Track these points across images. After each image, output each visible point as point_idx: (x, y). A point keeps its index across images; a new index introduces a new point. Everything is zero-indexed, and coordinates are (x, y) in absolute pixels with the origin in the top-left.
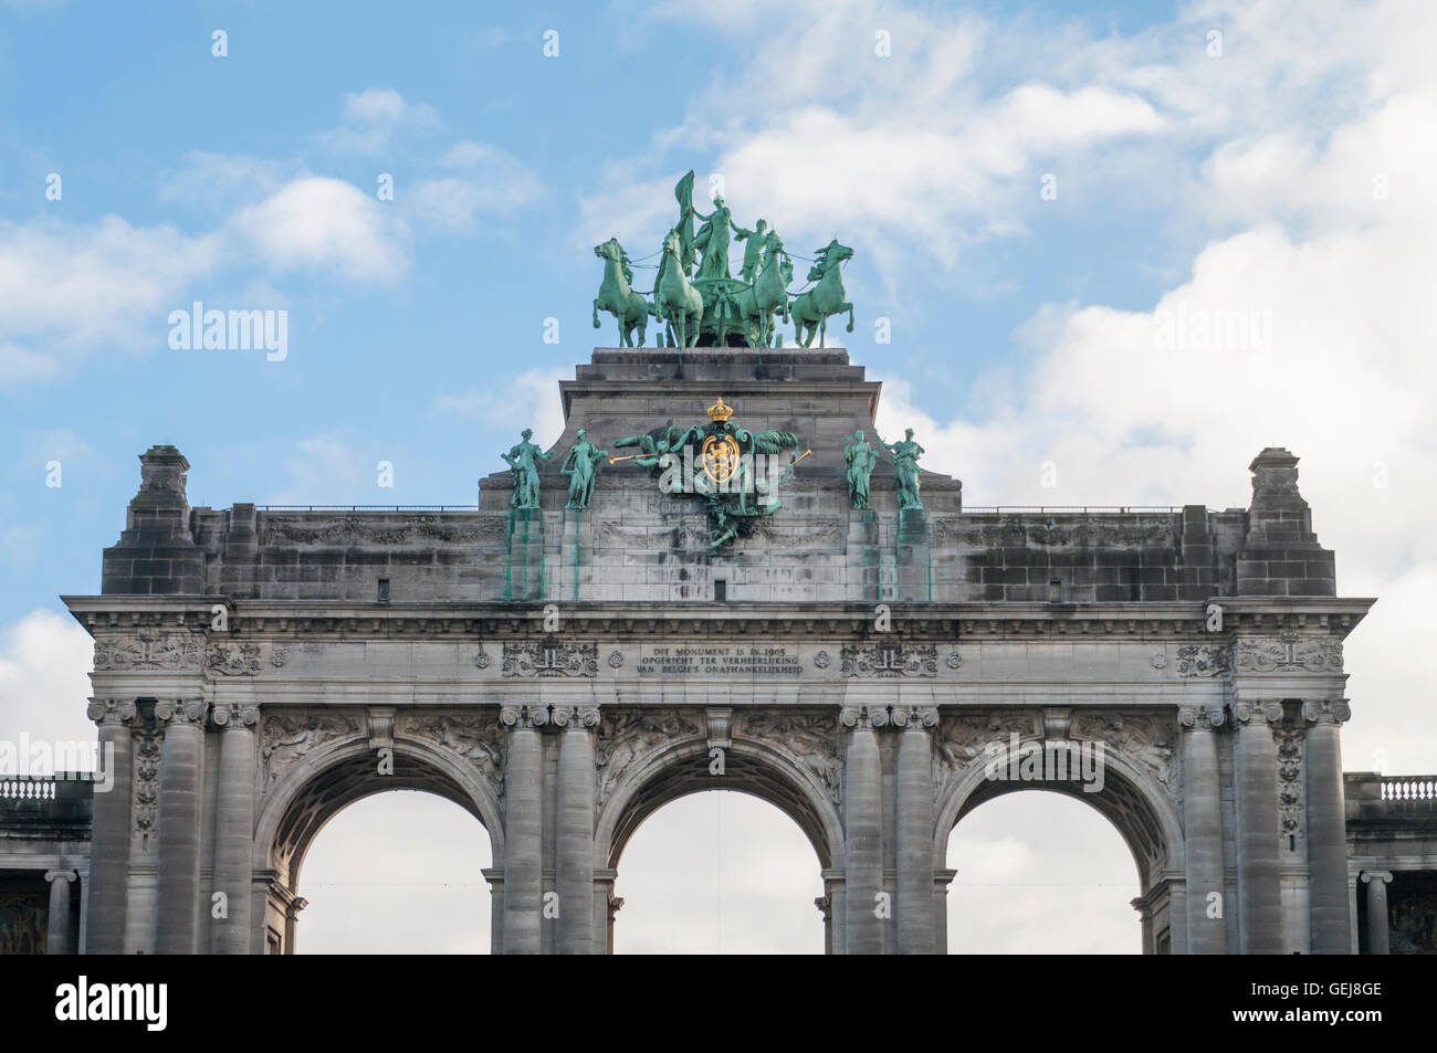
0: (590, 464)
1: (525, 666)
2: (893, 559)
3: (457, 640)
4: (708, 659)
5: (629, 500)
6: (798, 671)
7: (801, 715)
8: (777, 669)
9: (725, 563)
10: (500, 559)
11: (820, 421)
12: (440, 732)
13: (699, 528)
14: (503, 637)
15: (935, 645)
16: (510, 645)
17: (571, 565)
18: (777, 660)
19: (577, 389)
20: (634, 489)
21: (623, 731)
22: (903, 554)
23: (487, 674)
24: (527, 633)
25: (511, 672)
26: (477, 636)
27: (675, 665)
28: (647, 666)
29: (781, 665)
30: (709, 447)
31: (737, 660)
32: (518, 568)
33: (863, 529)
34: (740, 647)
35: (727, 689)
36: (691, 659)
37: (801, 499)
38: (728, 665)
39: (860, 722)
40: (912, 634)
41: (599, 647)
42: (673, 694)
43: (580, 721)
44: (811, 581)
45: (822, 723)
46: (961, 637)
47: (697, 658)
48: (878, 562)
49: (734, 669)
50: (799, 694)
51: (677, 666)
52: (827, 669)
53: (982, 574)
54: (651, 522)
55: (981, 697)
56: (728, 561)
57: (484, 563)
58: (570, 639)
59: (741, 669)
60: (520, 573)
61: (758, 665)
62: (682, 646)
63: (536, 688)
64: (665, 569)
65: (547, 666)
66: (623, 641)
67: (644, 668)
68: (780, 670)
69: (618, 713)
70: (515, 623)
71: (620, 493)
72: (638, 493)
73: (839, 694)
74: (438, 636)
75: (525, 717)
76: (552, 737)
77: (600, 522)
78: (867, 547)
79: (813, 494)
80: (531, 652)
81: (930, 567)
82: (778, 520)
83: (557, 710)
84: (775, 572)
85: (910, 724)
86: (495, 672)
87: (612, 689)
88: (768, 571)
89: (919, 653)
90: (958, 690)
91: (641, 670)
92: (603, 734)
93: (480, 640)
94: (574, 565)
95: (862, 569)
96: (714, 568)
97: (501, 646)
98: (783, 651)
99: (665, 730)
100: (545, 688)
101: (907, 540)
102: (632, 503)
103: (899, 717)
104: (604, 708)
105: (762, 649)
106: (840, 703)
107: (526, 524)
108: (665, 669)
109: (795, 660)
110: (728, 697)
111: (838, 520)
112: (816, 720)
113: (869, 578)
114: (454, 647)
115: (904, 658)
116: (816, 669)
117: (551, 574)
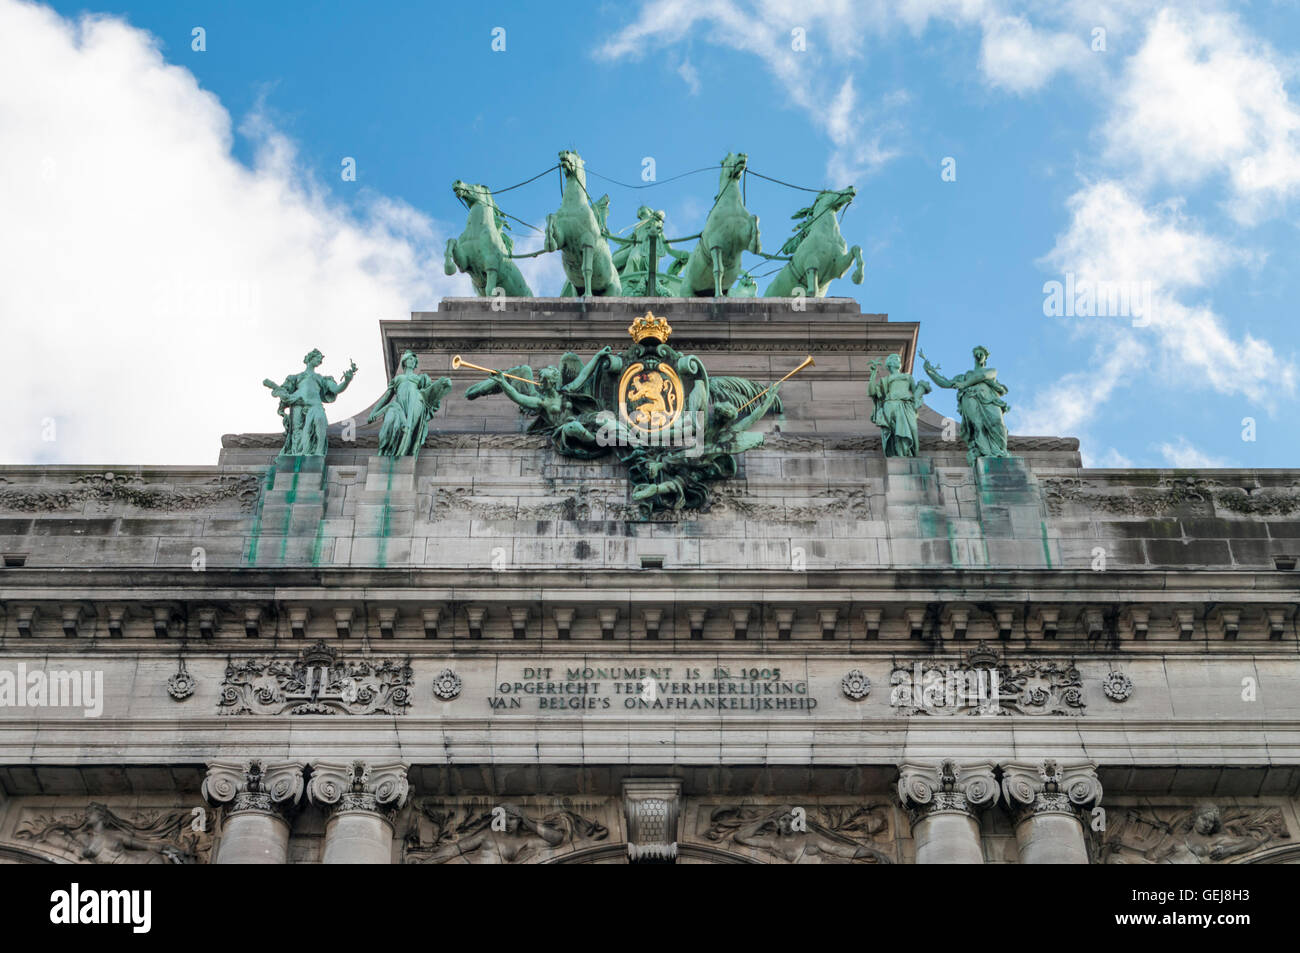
0: (420, 397)
1: (266, 699)
2: (976, 527)
3: (137, 654)
4: (628, 687)
5: (489, 462)
6: (809, 705)
7: (818, 806)
8: (767, 702)
9: (662, 533)
10: (240, 526)
11: (819, 387)
12: (81, 837)
13: (613, 499)
14: (229, 646)
15: (1074, 661)
16: (240, 663)
17: (372, 536)
18: (767, 688)
19: (411, 334)
20: (497, 447)
21: (458, 837)
22: (993, 519)
23: (188, 710)
24: (276, 639)
25: (236, 708)
26: (178, 646)
27: (565, 695)
28: (507, 698)
29: (774, 697)
30: (631, 381)
31: (686, 688)
32: (271, 541)
33: (914, 484)
34: (693, 666)
35: (668, 736)
36: (596, 685)
37: (795, 462)
38: (669, 694)
39: (940, 798)
40: (1027, 640)
41: (414, 665)
42: (560, 747)
43: (366, 797)
44: (823, 560)
45: (858, 821)
46: (1122, 648)
47: (606, 688)
48: (948, 531)
49: (680, 704)
50: (812, 746)
51: (567, 697)
52: (868, 700)
53: (1145, 551)
54: (526, 491)
55: (1181, 752)
56: (668, 529)
57: (212, 532)
58: (359, 651)
59: (696, 703)
60: (275, 548)
61: (729, 697)
62: (580, 665)
63: (282, 735)
64: (547, 542)
65: (308, 694)
66: (462, 655)
67: (502, 702)
68: (773, 704)
69: (448, 801)
70: (252, 615)
71: (472, 452)
72: (503, 453)
73: (895, 746)
74: (102, 645)
75: (254, 789)
76: (311, 843)
77: (432, 490)
78: (926, 509)
79: (816, 455)
80: (280, 674)
81: (1045, 539)
82: (757, 486)
83: (319, 773)
84: (756, 547)
85: (1043, 802)
86: (205, 707)
87: (436, 736)
88: (742, 545)
89: (1045, 675)
90: (1133, 737)
91: (496, 704)
92: (417, 841)
93: (182, 654)
94: (378, 535)
95: (919, 542)
96: (639, 541)
97: (223, 665)
98: (776, 672)
99: (541, 829)
100: (299, 735)
101: (998, 499)
102: (494, 467)
103: (1017, 785)
104: (417, 774)
105: (735, 669)
106: (896, 762)
107: (296, 478)
108: (543, 704)
109: (802, 688)
110: (670, 751)
111: (863, 486)
112: (845, 819)
113: (933, 555)
114: (129, 666)
115: (1016, 683)
116: (846, 704)
117: (332, 549)
